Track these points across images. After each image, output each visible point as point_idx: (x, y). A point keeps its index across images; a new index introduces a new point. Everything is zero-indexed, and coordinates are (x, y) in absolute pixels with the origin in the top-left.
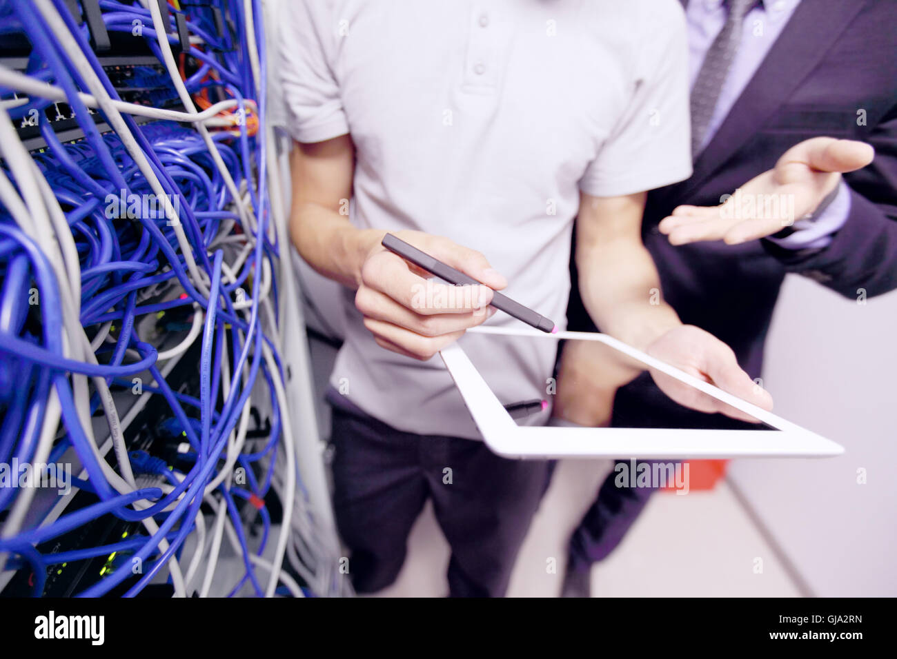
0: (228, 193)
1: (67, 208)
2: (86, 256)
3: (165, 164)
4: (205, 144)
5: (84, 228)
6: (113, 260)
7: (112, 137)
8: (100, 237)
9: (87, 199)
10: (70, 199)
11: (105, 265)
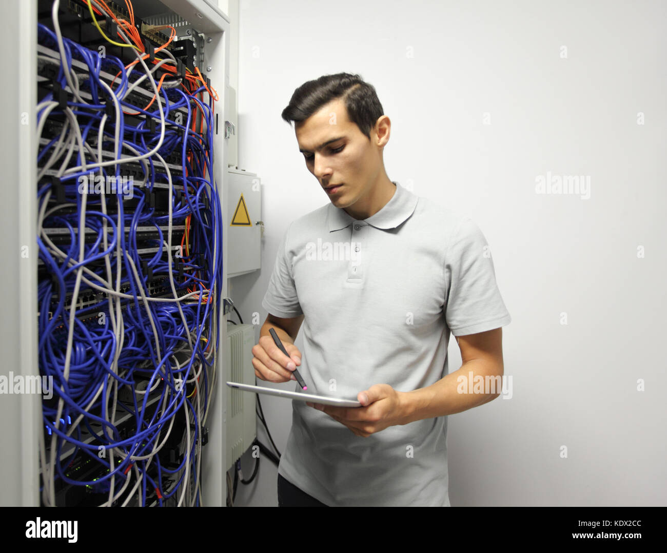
0: (185, 330)
1: (126, 328)
2: (125, 344)
3: (159, 316)
4: (179, 310)
5: (128, 335)
6: (133, 346)
7: (143, 306)
8: (131, 339)
9: (132, 326)
10: (127, 325)
11: (130, 347)
